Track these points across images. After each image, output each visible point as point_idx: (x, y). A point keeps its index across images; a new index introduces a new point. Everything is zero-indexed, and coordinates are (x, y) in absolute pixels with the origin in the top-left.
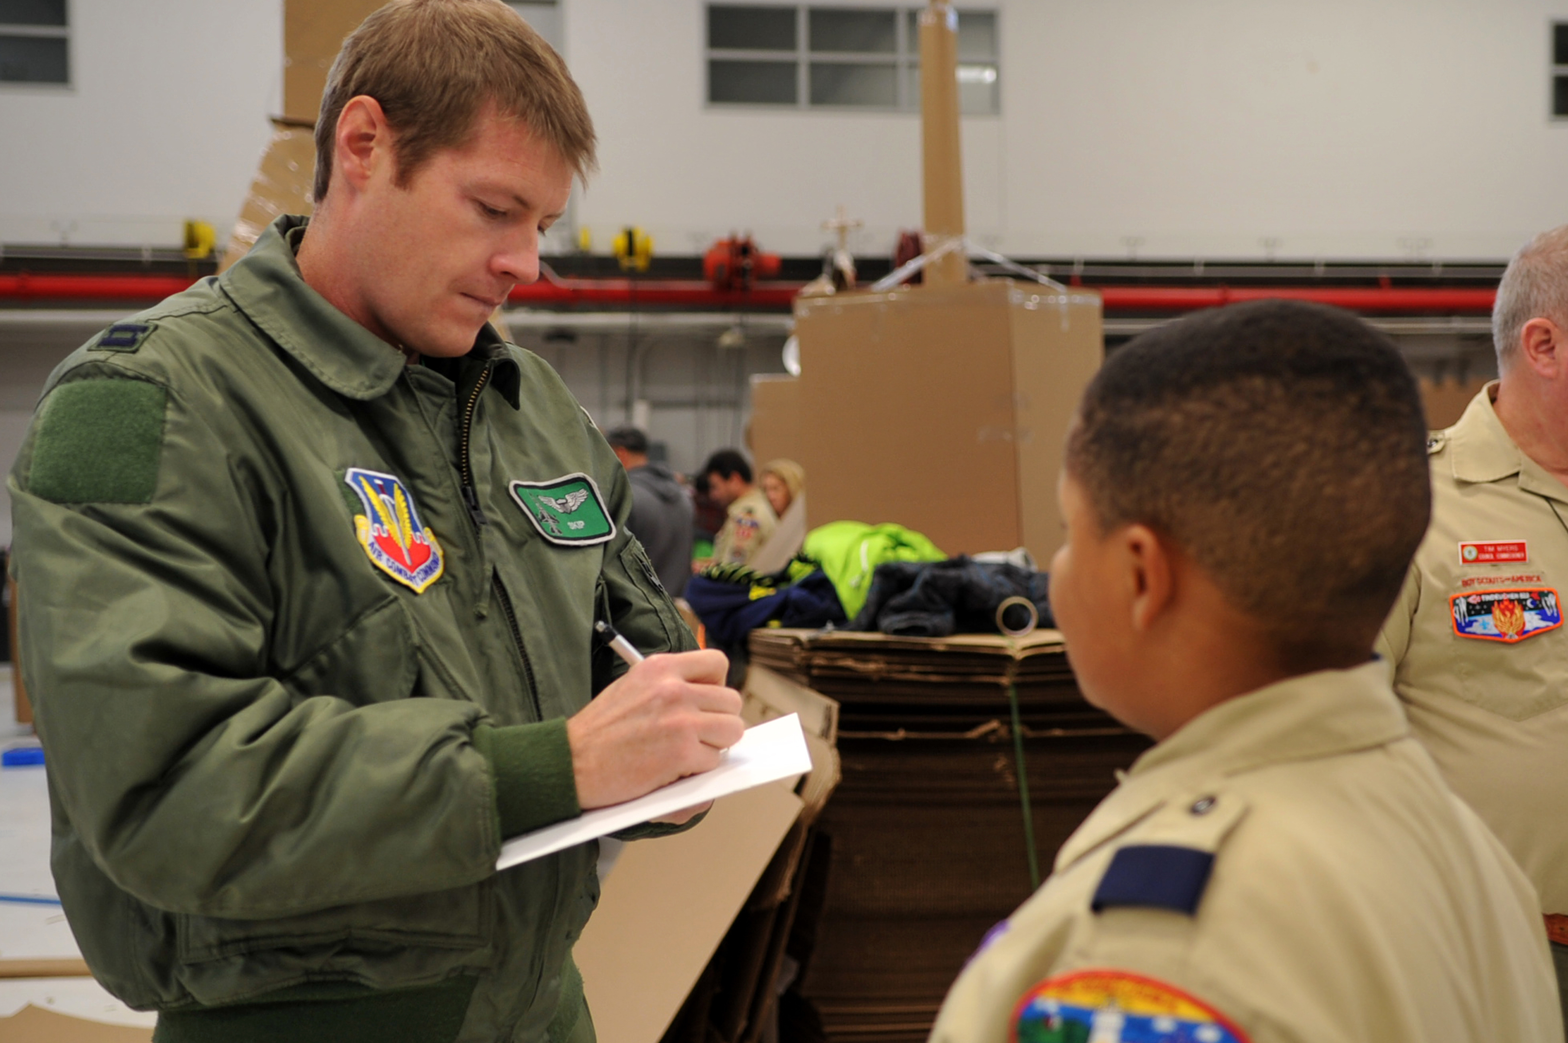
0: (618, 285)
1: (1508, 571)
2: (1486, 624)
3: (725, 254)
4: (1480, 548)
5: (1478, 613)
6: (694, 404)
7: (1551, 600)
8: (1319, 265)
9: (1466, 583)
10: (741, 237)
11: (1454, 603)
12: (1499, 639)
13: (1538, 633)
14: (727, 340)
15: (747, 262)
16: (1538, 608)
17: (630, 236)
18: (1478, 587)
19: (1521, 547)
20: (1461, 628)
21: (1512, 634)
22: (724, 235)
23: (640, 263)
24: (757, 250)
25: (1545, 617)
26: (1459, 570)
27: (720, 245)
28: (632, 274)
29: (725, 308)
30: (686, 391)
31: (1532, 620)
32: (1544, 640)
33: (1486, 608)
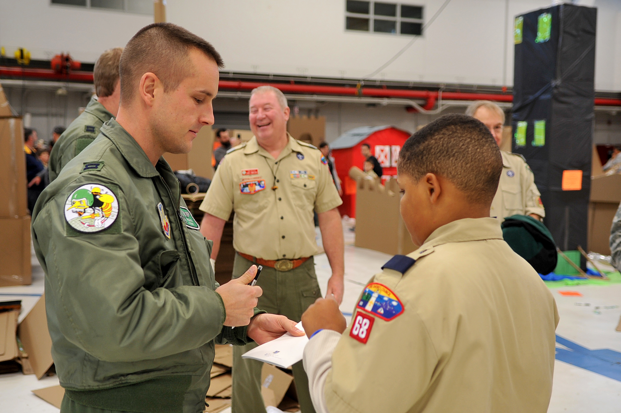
0: (17, 69)
1: (253, 176)
2: (247, 190)
3: (59, 60)
4: (247, 171)
5: (245, 187)
6: (47, 115)
7: (263, 183)
8: (271, 75)
9: (243, 180)
10: (65, 54)
11: (240, 185)
12: (250, 193)
13: (259, 191)
14: (60, 92)
15: (68, 64)
16: (259, 185)
17: (22, 51)
18: (245, 181)
19: (257, 171)
20: (242, 191)
21: (253, 192)
22: (59, 53)
23: (26, 62)
24: (71, 59)
25: (261, 187)
26: (242, 177)
27: (57, 57)
28: (23, 66)
29: (58, 80)
30: (43, 110)
31: (257, 188)
32: (261, 193)
33: (246, 186)
